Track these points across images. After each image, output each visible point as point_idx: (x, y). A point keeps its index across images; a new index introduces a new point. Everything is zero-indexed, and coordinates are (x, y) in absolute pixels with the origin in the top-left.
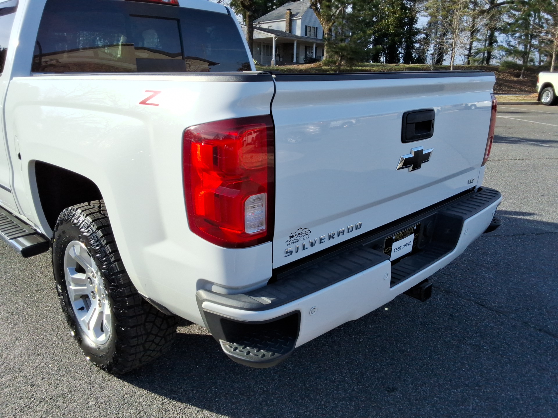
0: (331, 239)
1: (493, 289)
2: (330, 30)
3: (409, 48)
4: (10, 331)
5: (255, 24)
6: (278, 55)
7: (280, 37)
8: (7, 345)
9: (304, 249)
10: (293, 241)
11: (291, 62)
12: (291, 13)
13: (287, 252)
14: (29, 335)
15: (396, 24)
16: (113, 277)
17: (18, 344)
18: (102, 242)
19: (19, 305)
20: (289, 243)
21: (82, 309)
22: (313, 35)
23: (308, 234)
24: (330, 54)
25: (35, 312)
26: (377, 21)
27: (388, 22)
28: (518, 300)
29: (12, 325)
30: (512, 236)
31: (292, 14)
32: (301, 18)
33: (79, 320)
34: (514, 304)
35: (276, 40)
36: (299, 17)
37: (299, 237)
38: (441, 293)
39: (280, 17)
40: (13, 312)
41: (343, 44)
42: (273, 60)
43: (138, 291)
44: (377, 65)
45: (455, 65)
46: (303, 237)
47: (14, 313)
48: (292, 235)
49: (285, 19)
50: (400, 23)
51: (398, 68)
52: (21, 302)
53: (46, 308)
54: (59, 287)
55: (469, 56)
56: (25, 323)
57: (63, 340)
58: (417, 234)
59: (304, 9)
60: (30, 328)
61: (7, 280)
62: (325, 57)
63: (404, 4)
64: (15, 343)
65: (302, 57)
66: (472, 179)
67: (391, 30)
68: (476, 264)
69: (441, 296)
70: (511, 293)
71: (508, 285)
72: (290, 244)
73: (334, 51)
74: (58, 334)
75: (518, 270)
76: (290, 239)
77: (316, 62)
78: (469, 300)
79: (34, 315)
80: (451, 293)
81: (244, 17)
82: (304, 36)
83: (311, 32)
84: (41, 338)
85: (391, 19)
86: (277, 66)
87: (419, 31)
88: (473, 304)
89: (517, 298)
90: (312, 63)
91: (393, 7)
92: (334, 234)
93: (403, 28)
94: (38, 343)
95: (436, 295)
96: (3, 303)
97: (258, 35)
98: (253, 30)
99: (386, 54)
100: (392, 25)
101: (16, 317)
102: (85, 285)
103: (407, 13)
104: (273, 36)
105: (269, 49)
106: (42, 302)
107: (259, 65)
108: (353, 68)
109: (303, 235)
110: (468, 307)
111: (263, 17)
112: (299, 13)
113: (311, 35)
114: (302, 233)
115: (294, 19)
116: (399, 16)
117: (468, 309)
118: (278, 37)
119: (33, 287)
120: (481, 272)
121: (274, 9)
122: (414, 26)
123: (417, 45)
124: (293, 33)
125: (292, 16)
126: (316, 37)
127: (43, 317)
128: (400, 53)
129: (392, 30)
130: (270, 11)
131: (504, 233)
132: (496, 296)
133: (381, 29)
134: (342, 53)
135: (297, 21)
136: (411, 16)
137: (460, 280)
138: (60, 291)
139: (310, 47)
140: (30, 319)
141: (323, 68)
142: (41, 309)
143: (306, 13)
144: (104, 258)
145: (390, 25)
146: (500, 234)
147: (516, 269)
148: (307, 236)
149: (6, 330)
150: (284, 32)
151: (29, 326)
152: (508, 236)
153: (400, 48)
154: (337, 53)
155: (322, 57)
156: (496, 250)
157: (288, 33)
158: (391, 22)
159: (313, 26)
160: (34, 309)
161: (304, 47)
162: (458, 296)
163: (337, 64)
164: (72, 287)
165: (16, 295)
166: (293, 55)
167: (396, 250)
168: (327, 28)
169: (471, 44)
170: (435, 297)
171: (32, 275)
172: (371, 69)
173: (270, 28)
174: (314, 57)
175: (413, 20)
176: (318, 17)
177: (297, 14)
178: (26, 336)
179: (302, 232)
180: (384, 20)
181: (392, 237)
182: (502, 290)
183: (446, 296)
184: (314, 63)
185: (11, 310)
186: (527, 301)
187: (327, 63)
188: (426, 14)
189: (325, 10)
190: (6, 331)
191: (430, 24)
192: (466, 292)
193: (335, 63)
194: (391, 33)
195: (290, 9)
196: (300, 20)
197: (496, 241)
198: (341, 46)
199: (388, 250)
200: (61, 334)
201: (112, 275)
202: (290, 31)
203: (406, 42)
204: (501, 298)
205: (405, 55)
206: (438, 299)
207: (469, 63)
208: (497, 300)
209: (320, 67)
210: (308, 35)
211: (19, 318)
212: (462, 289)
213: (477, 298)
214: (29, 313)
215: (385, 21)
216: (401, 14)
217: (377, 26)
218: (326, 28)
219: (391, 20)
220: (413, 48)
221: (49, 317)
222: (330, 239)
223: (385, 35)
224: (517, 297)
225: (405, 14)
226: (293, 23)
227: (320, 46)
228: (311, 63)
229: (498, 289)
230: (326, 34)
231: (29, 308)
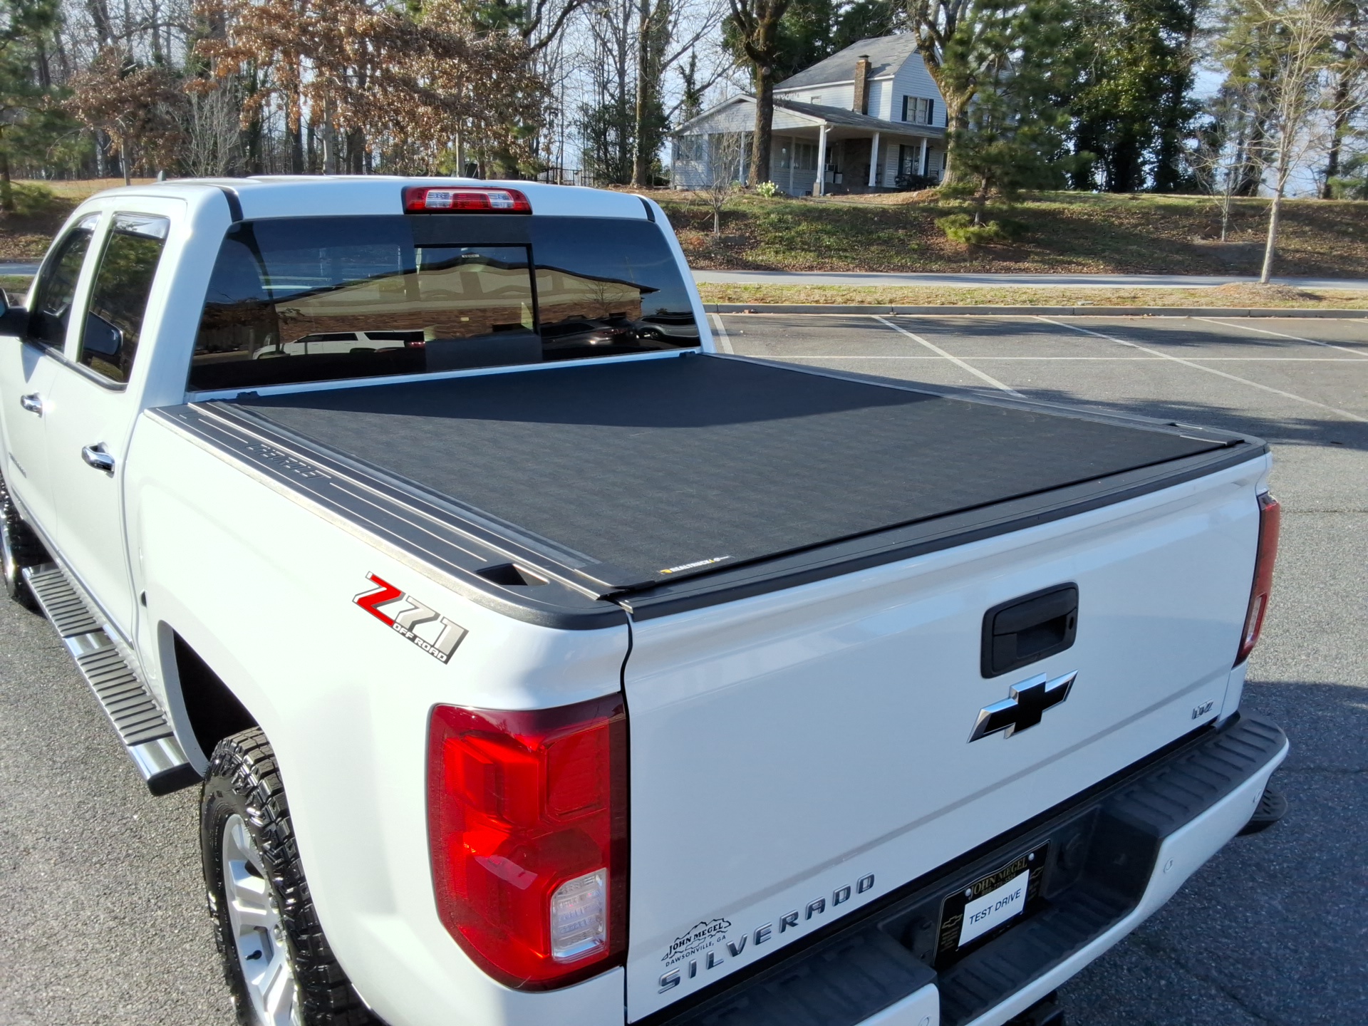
0: (788, 927)
1: (1274, 947)
2: (962, 111)
3: (1169, 152)
4: (110, 972)
5: (779, 93)
6: (831, 168)
7: (837, 125)
8: (99, 1012)
9: (711, 964)
10: (681, 954)
11: (863, 188)
12: (868, 65)
13: (664, 982)
14: (149, 988)
15: (1137, 91)
16: (305, 937)
17: (122, 1010)
18: (287, 849)
19: (140, 898)
20: (670, 961)
21: (256, 955)
22: (921, 119)
23: (722, 930)
24: (958, 173)
25: (169, 922)
26: (1087, 83)
27: (1117, 86)
28: (1334, 989)
29: (118, 954)
30: (1357, 772)
31: (872, 67)
32: (893, 76)
33: (247, 981)
34: (1320, 1003)
35: (828, 133)
36: (889, 75)
37: (698, 942)
38: (1135, 949)
39: (841, 76)
40: (124, 918)
41: (994, 148)
42: (818, 181)
43: (350, 983)
44: (1080, 197)
45: (1289, 197)
46: (708, 940)
47: (127, 920)
48: (678, 942)
49: (853, 81)
50: (1150, 88)
51: (1136, 207)
52: (145, 888)
53: (195, 913)
54: (213, 899)
55: (1331, 171)
56: (145, 952)
57: (218, 1010)
58: (1039, 869)
59: (902, 55)
60: (153, 968)
61: (124, 821)
62: (947, 177)
63: (1161, 40)
64: (115, 1006)
65: (891, 173)
66: (1205, 705)
67: (1124, 104)
68: (1242, 863)
69: (1134, 959)
70: (1317, 966)
71: (1316, 934)
72: (673, 962)
73: (970, 166)
74: (209, 990)
75: (1350, 890)
76: (673, 951)
77: (925, 188)
78: (1206, 978)
79: (168, 929)
80: (1162, 953)
81: (754, 75)
82: (899, 120)
83: (917, 112)
84: (173, 1000)
85: (1124, 77)
86: (829, 195)
87: (1197, 107)
88: (1213, 992)
89: (1331, 982)
90: (915, 191)
91: (1131, 48)
92: (796, 915)
93: (1154, 98)
94: (165, 1013)
95: (1120, 957)
96: (108, 887)
97: (784, 120)
98: (772, 109)
99: (1107, 164)
100: (1126, 92)
101: (129, 931)
102: (262, 907)
103: (1167, 63)
104: (820, 122)
105: (811, 153)
106: (188, 894)
107: (781, 195)
108: (1019, 205)
109: (708, 934)
110: (1197, 1000)
111: (799, 75)
112: (889, 65)
113: (917, 117)
114: (706, 932)
115: (876, 79)
116: (1145, 72)
117: (1196, 1008)
118: (833, 124)
119: (176, 846)
120: (1252, 888)
121: (828, 55)
122: (1184, 94)
123: (1192, 144)
124: (872, 114)
125: (870, 71)
126: (930, 121)
127: (186, 936)
128: (1144, 163)
129: (1127, 106)
130: (819, 60)
131: (1336, 764)
132: (1277, 969)
133: (1097, 101)
134: (989, 170)
135: (884, 84)
136: (1177, 73)
137: (1191, 910)
138: (215, 908)
139: (912, 148)
140: (157, 940)
141: (940, 204)
142: (184, 912)
143: (905, 65)
144: (289, 888)
145: (1121, 91)
146: (1326, 764)
147: (1347, 883)
148: (721, 935)
149: (102, 968)
150: (849, 111)
151: (152, 962)
152: (1345, 771)
153: (1145, 149)
154: (976, 169)
155: (941, 173)
156: (1305, 816)
157: (859, 113)
158: (1123, 84)
159: (923, 97)
160: (170, 913)
161: (898, 149)
162: (1178, 962)
163: (977, 195)
164: (236, 905)
165: (138, 867)
166: (869, 166)
167: (976, 918)
168: (956, 103)
169: (1337, 142)
170: (1119, 963)
171: (181, 810)
172: (1064, 209)
173: (815, 102)
174: (921, 172)
175: (1182, 81)
176: (934, 76)
177: (883, 67)
178: (143, 988)
179: (707, 928)
180: (1105, 81)
181: (964, 892)
182: (1296, 951)
183: (1146, 961)
184: (920, 189)
185: (120, 911)
186: (1357, 993)
187: (954, 193)
188: (1218, 65)
189: (951, 64)
190: (103, 971)
191: (1227, 91)
192: (1201, 953)
193: (971, 192)
194: (1124, 112)
195: (866, 57)
196: (891, 82)
197: (1310, 789)
198: (988, 154)
199: (950, 923)
200: (216, 991)
201: (304, 932)
202: (865, 111)
203: (1163, 135)
204: (1290, 978)
205: (1158, 167)
206: (1123, 969)
207: (1327, 194)
208: (1277, 985)
209: (934, 201)
210: (910, 118)
211: (135, 935)
212: (1191, 943)
213: (1226, 975)
214: (157, 923)
215: (1109, 82)
216: (1152, 67)
217: (1088, 94)
218: (953, 105)
219: (1125, 79)
220: (1180, 150)
221: (198, 938)
222: (783, 930)
223: (1107, 116)
224: (1331, 977)
225: (1163, 64)
226: (873, 89)
227: (937, 146)
228: (911, 191)
229: (1286, 947)
230: (952, 118)
231: (160, 908)
